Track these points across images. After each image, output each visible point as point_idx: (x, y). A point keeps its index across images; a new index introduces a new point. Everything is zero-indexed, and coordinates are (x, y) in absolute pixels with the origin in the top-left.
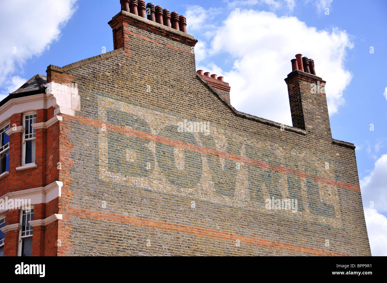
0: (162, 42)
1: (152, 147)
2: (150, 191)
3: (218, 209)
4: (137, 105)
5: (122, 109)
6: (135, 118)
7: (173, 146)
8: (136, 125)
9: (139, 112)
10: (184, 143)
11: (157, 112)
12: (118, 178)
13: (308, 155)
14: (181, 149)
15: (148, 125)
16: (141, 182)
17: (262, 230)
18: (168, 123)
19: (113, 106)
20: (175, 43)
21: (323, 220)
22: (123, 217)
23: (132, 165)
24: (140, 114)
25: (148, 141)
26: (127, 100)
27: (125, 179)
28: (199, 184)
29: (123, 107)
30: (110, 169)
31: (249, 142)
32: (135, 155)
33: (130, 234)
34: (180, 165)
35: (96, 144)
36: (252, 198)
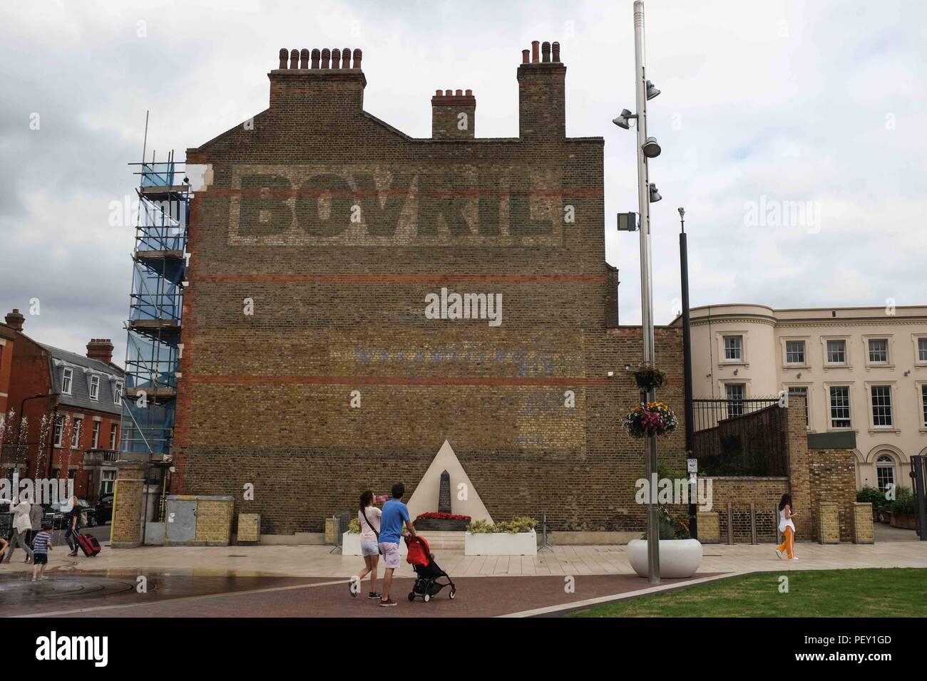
0: (317, 88)
1: (291, 202)
2: (285, 247)
3: (370, 251)
4: (277, 164)
5: (259, 173)
6: (274, 177)
7: (318, 196)
8: (274, 185)
9: (280, 170)
10: (332, 190)
11: (301, 166)
12: (248, 241)
13: (519, 167)
14: (327, 198)
15: (289, 181)
16: (273, 241)
17: (430, 266)
18: (314, 173)
19: (249, 172)
20: (335, 84)
21: (528, 241)
22: (251, 276)
23: (265, 225)
24: (281, 173)
25: (286, 197)
26: (266, 161)
27: (256, 240)
28: (347, 230)
29: (260, 170)
30: (241, 233)
31: (424, 171)
32: (270, 215)
33: (258, 290)
34: (325, 213)
35: (227, 211)
36: (419, 233)
